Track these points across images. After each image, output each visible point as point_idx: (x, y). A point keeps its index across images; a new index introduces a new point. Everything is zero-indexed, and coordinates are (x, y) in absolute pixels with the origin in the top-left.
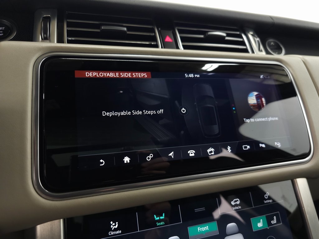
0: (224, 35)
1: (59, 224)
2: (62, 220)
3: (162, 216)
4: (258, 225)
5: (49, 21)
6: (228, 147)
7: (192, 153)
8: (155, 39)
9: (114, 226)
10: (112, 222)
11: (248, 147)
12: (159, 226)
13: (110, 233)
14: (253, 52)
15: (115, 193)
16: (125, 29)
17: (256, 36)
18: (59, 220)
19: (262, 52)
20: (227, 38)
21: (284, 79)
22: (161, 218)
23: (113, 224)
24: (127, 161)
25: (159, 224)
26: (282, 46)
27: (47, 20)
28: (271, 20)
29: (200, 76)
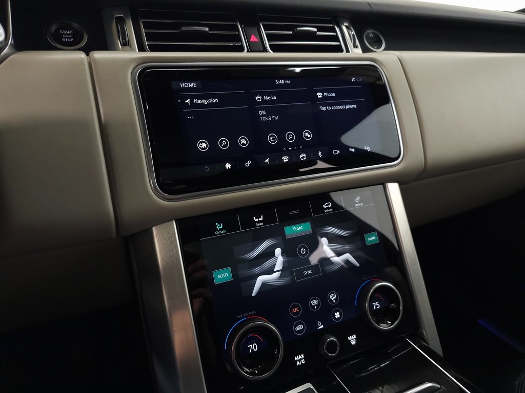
0: (315, 30)
2: (174, 222)
5: (124, 22)
6: (320, 152)
7: (285, 159)
9: (219, 226)
10: (217, 224)
11: (339, 152)
12: (258, 226)
13: (217, 233)
14: (348, 51)
16: (207, 29)
18: (172, 222)
19: (358, 49)
20: (318, 34)
22: (260, 219)
24: (228, 167)
26: (382, 38)
27: (121, 22)
29: (290, 81)
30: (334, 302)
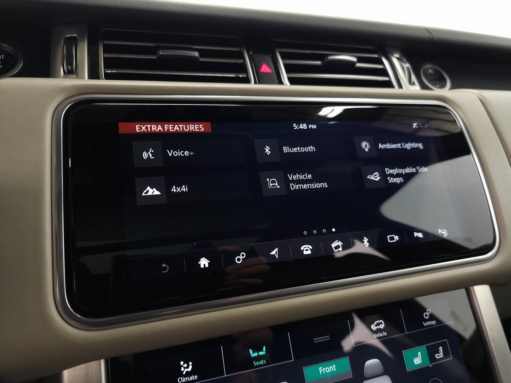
0: (354, 59)
1: (98, 367)
2: (102, 361)
3: (262, 350)
4: (415, 361)
5: (75, 43)
6: (365, 238)
7: (307, 250)
8: (244, 69)
11: (396, 238)
12: (257, 366)
13: (180, 380)
14: (400, 86)
15: (187, 316)
16: (197, 54)
17: (404, 60)
18: (98, 361)
19: (414, 86)
20: (358, 65)
21: (449, 127)
22: (261, 353)
23: (184, 366)
24: (204, 265)
25: (257, 363)
26: (445, 76)
27: (72, 42)
28: (427, 35)
29: (317, 126)
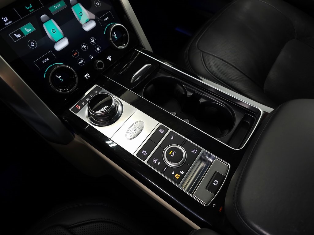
3: (30, 6)
9: (5, 19)
13: (6, 24)
25: (31, 11)
30: (94, 43)
